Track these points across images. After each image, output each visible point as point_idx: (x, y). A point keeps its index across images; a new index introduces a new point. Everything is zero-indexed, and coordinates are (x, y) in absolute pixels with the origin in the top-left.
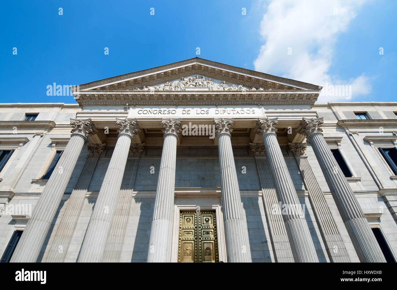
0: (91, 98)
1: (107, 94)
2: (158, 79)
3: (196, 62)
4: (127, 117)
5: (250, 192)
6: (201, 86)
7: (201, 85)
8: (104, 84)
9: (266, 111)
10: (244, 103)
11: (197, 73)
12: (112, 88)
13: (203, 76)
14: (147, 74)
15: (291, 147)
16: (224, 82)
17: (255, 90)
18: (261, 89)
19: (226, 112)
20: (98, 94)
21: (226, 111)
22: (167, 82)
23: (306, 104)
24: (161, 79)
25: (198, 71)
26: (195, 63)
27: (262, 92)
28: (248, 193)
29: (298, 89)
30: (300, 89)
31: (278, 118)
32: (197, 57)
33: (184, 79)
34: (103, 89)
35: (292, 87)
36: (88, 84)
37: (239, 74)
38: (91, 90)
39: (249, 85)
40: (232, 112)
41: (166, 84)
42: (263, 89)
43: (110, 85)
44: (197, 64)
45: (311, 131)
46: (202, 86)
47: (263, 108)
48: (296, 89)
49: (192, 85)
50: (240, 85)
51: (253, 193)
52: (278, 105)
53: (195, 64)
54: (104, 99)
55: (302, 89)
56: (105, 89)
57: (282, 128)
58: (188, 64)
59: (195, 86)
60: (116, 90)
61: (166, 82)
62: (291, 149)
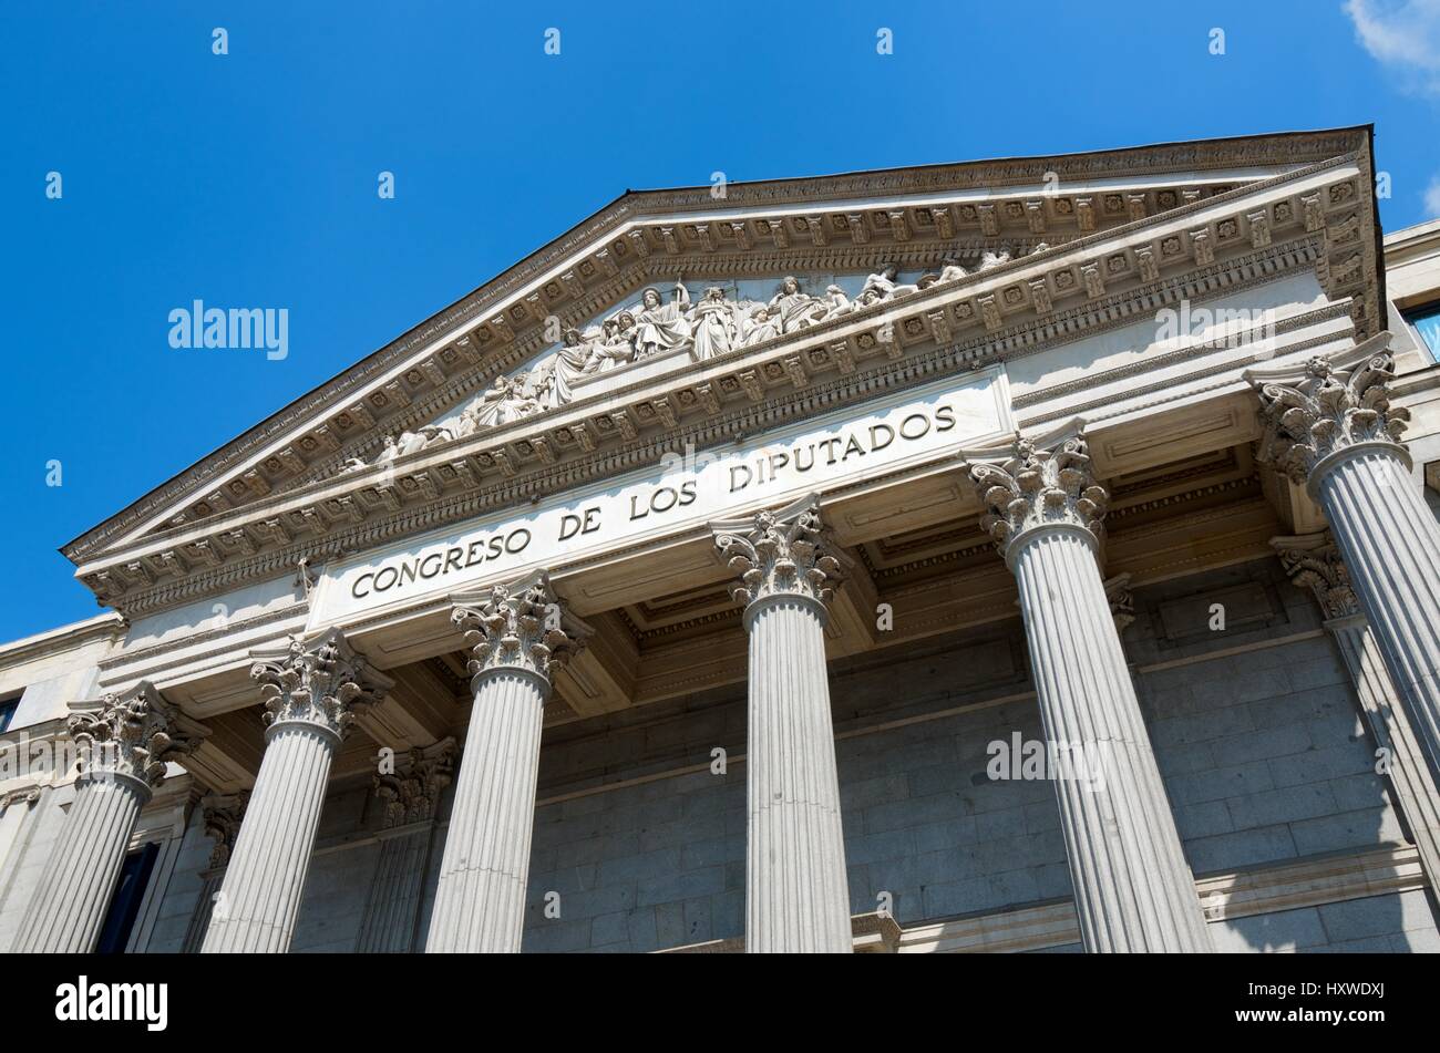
0: (150, 572)
1: (208, 537)
2: (454, 379)
3: (630, 218)
4: (301, 629)
5: (1021, 916)
6: (651, 350)
7: (652, 344)
8: (203, 485)
9: (1024, 389)
10: (891, 378)
11: (650, 279)
12: (238, 494)
13: (680, 285)
14: (390, 369)
15: (1291, 566)
16: (789, 280)
17: (959, 273)
18: (991, 261)
19: (791, 465)
20: (173, 549)
21: (792, 458)
22: (499, 381)
23: (1289, 271)
24: (469, 371)
25: (654, 264)
26: (628, 226)
27: (997, 274)
28: (1012, 926)
29: (1216, 189)
30: (1227, 187)
31: (1082, 423)
32: (628, 192)
33: (577, 336)
34: (201, 511)
35: (1172, 191)
36: (134, 507)
37: (854, 213)
38: (149, 532)
39: (931, 257)
40: (822, 455)
41: (489, 393)
42: (1005, 256)
43: (230, 485)
44: (635, 228)
45: (1314, 449)
46: (662, 348)
47: (1003, 378)
48: (1198, 198)
49: (612, 356)
50: (873, 276)
51: (1044, 921)
52: (1102, 328)
53: (625, 234)
54: (204, 562)
55: (1238, 185)
56: (211, 511)
57: (1216, 452)
58: (589, 243)
59: (630, 359)
60: (264, 495)
61: (490, 383)
62: (1297, 574)
